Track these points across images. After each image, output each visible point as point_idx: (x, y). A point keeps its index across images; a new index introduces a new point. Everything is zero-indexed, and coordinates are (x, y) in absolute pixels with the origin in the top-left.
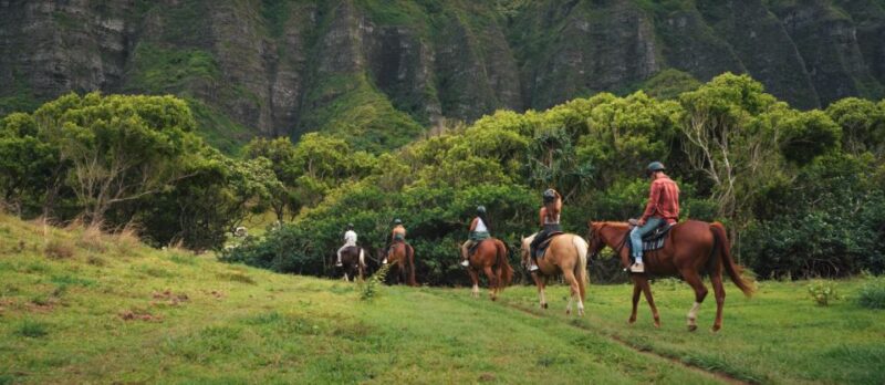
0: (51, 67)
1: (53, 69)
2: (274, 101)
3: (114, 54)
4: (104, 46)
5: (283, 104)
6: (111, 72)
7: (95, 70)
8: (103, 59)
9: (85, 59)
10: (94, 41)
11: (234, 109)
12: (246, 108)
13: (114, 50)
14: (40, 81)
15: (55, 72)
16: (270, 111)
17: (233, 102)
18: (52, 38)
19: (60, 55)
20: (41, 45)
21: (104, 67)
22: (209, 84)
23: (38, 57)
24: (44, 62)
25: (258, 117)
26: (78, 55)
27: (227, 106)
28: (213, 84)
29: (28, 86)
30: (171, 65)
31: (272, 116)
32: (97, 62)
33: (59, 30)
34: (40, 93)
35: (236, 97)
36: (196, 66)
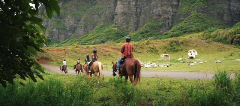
0: (157, 13)
1: (158, 13)
2: (231, 9)
3: (175, 6)
4: (172, 4)
5: (235, 9)
6: (175, 11)
7: (170, 11)
8: (172, 8)
9: (166, 9)
10: (170, 3)
11: (214, 14)
12: (218, 13)
13: (175, 5)
14: (155, 18)
15: (159, 14)
16: (229, 13)
17: (213, 12)
18: (157, 5)
19: (159, 9)
20: (155, 7)
21: (172, 10)
22: (203, 7)
23: (154, 11)
24: (156, 12)
25: (224, 15)
26: (165, 8)
27: (211, 14)
28: (204, 7)
29: (152, 20)
30: (191, 4)
31: (231, 14)
32: (170, 9)
33: (159, 2)
34: (155, 21)
35: (214, 10)
36: (198, 2)
